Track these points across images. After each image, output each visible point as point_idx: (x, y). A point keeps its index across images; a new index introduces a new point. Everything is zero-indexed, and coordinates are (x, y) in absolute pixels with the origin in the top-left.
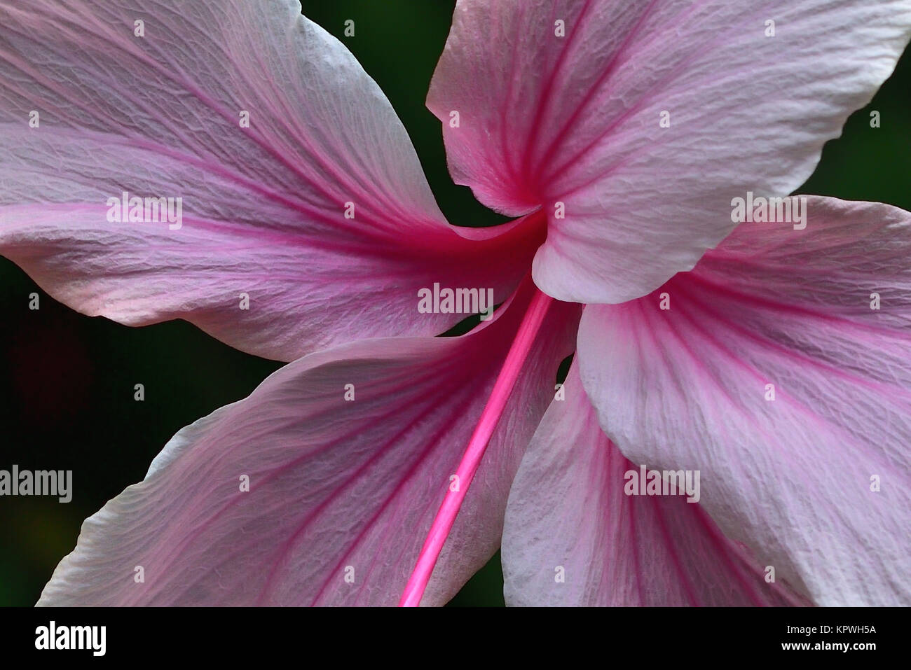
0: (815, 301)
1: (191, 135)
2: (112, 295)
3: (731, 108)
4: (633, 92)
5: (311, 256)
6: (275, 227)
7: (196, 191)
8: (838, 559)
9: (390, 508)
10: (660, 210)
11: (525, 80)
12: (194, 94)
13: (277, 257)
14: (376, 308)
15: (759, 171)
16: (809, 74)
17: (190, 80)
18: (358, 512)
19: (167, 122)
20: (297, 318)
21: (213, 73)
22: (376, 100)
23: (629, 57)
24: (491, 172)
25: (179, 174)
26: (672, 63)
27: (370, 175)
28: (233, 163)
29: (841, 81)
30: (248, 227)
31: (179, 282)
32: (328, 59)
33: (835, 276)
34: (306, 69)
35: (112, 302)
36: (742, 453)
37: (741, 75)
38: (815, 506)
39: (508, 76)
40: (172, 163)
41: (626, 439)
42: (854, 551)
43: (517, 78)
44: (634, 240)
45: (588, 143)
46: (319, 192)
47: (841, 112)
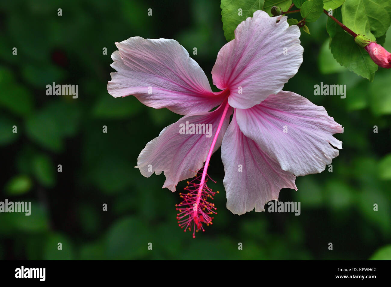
0: (278, 108)
1: (167, 75)
2: (153, 103)
3: (268, 77)
4: (249, 73)
5: (188, 97)
6: (182, 92)
7: (167, 85)
8: (283, 155)
9: (200, 140)
10: (254, 94)
11: (229, 69)
12: (168, 68)
13: (182, 97)
14: (199, 106)
15: (273, 88)
16: (283, 72)
17: (167, 66)
18: (194, 141)
19: (163, 73)
20: (185, 108)
21: (172, 65)
22: (202, 72)
23: (249, 66)
24: (220, 83)
25: (165, 82)
26: (257, 68)
27: (199, 84)
28: (175, 80)
29: (288, 73)
30: (177, 92)
31: (165, 101)
32: (194, 64)
33: (282, 104)
34: (190, 66)
35: (153, 104)
36: (266, 136)
37: (270, 71)
38: (279, 146)
39: (226, 68)
40: (164, 80)
41: (245, 132)
42: (286, 154)
43: (228, 69)
44: (248, 98)
45: (240, 81)
46: (190, 86)
47: (288, 78)
